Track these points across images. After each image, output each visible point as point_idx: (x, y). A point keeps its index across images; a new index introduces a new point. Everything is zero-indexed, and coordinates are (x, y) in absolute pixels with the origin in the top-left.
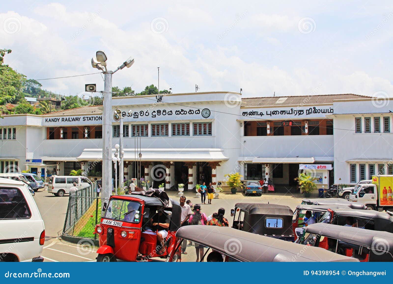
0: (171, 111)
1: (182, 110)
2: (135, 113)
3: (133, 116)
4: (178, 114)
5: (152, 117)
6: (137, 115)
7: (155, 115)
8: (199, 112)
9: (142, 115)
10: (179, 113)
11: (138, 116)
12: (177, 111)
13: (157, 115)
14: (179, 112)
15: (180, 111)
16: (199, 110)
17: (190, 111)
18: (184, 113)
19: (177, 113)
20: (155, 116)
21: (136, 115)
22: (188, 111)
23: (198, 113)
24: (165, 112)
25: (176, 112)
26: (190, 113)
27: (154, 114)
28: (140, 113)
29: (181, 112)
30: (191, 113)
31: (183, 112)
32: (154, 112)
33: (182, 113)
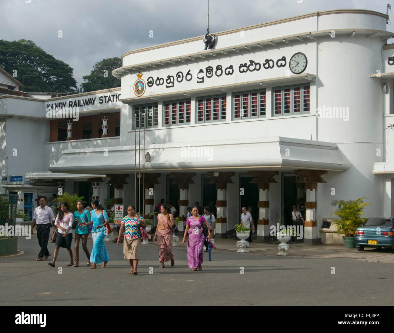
0: (231, 67)
1: (252, 62)
2: (169, 77)
3: (165, 83)
4: (244, 71)
5: (198, 82)
6: (172, 81)
7: (203, 78)
8: (283, 62)
9: (180, 79)
10: (245, 69)
11: (173, 83)
12: (242, 66)
13: (205, 78)
14: (246, 66)
15: (249, 63)
16: (284, 59)
17: (267, 61)
18: (255, 69)
19: (242, 70)
20: (202, 80)
21: (170, 82)
22: (262, 62)
23: (281, 64)
24: (221, 69)
25: (240, 67)
26: (267, 66)
27: (201, 75)
28: (177, 76)
29: (249, 66)
30: (269, 67)
31: (253, 65)
32: (201, 71)
33: (252, 68)
